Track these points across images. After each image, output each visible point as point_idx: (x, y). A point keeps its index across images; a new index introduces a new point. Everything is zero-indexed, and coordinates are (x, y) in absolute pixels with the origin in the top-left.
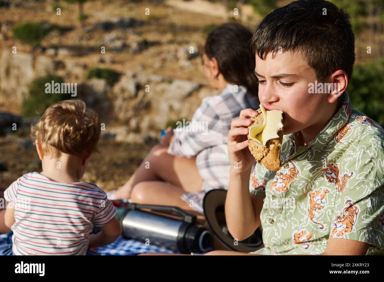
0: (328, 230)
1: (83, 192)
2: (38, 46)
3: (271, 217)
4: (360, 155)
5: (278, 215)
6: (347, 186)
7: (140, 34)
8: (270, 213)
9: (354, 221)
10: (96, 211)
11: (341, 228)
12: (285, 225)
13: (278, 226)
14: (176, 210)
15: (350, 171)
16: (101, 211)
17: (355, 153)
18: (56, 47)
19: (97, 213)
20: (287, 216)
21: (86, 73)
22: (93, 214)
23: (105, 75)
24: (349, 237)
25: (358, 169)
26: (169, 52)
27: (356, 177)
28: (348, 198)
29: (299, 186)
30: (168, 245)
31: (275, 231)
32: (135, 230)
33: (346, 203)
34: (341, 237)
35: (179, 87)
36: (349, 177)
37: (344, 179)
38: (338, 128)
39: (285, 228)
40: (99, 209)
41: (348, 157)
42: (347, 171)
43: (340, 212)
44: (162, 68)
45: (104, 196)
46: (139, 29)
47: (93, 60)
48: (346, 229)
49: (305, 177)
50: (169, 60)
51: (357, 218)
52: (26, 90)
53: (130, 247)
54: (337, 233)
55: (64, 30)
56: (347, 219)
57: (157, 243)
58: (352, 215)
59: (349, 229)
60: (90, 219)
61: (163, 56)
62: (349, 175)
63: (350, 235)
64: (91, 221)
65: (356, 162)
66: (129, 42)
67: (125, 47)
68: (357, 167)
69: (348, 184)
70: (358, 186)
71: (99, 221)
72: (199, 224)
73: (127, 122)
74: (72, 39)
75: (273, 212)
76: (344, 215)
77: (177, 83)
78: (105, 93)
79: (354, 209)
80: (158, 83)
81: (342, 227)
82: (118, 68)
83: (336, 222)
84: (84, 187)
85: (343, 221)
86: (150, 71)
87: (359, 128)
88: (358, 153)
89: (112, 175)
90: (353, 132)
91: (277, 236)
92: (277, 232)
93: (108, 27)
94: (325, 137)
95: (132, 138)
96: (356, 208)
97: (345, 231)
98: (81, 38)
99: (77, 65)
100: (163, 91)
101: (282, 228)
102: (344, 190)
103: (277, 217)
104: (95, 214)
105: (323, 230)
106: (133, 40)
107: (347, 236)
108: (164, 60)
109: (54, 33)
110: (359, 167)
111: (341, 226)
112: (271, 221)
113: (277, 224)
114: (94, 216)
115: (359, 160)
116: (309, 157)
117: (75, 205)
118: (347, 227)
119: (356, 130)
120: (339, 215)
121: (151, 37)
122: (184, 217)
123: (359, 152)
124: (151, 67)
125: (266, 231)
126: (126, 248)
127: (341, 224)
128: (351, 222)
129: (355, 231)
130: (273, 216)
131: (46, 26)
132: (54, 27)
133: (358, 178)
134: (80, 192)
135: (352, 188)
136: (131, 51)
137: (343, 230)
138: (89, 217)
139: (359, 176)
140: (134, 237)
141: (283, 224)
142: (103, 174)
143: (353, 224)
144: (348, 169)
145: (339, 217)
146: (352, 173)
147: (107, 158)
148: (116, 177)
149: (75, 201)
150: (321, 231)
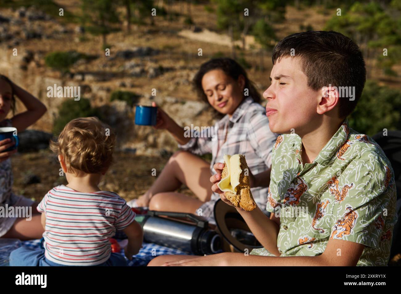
0: (328, 233)
1: (104, 199)
2: (68, 72)
3: (285, 224)
4: (359, 168)
5: (291, 223)
6: (348, 195)
7: (156, 61)
8: (285, 221)
9: (352, 225)
10: (117, 216)
11: (341, 231)
12: (296, 232)
13: (290, 232)
14: (190, 217)
15: (349, 182)
16: (122, 216)
17: (354, 167)
18: (83, 74)
19: (118, 218)
20: (299, 224)
21: (110, 95)
22: (114, 218)
23: (126, 97)
24: (348, 238)
25: (357, 180)
26: (182, 76)
27: (355, 188)
28: (348, 205)
29: (309, 199)
30: (183, 247)
31: (287, 236)
32: (154, 234)
33: (347, 209)
34: (340, 238)
35: (191, 107)
36: (349, 188)
37: (344, 189)
38: (337, 145)
39: (296, 234)
40: (120, 214)
41: (349, 171)
42: (347, 183)
43: (341, 217)
44: (176, 90)
45: (123, 203)
46: (155, 57)
47: (115, 84)
48: (345, 232)
49: (313, 191)
50: (182, 83)
51: (356, 223)
52: (56, 111)
53: (150, 249)
54: (337, 234)
55: (90, 59)
56: (347, 223)
57: (174, 246)
58: (352, 220)
59: (348, 232)
60: (113, 223)
61: (177, 80)
62: (350, 185)
63: (348, 237)
64: (114, 224)
65: (355, 174)
66: (146, 68)
67: (143, 72)
68: (357, 179)
69: (348, 194)
70: (357, 196)
71: (121, 224)
72: (210, 228)
73: (145, 138)
74: (97, 66)
75: (287, 220)
76: (344, 219)
77: (189, 104)
78: (126, 112)
79: (353, 214)
80: (172, 104)
81: (342, 229)
82: (137, 91)
83: (336, 225)
84: (105, 196)
85: (343, 225)
86: (165, 93)
87: (357, 145)
88: (357, 167)
89: (134, 185)
90: (352, 149)
91: (289, 241)
92: (289, 237)
93: (128, 55)
94: (326, 153)
95: (149, 152)
96: (355, 213)
97: (344, 233)
98: (105, 66)
99: (102, 89)
100: (177, 111)
101: (294, 234)
102: (344, 199)
103: (290, 224)
104: (116, 218)
105: (324, 233)
106: (151, 66)
107: (346, 238)
108: (178, 84)
109: (81, 61)
110: (358, 179)
111: (340, 229)
112: (285, 227)
113: (291, 230)
114: (116, 220)
115: (358, 173)
116: (315, 172)
117: (97, 211)
118: (346, 230)
119: (355, 147)
120: (340, 219)
121: (166, 64)
122: (197, 223)
123: (359, 166)
124: (166, 89)
125: (281, 235)
126: (146, 251)
127: (341, 227)
128: (350, 225)
129: (353, 234)
130: (287, 223)
131: (74, 55)
132: (81, 56)
133: (358, 188)
134: (101, 200)
135: (352, 197)
136: (148, 76)
137: (342, 232)
138: (111, 221)
139: (358, 187)
140: (153, 241)
141: (294, 231)
142: (125, 184)
143: (352, 227)
144: (348, 180)
145: (340, 221)
146: (352, 184)
147: (128, 171)
148: (136, 187)
149: (98, 208)
150: (322, 234)
